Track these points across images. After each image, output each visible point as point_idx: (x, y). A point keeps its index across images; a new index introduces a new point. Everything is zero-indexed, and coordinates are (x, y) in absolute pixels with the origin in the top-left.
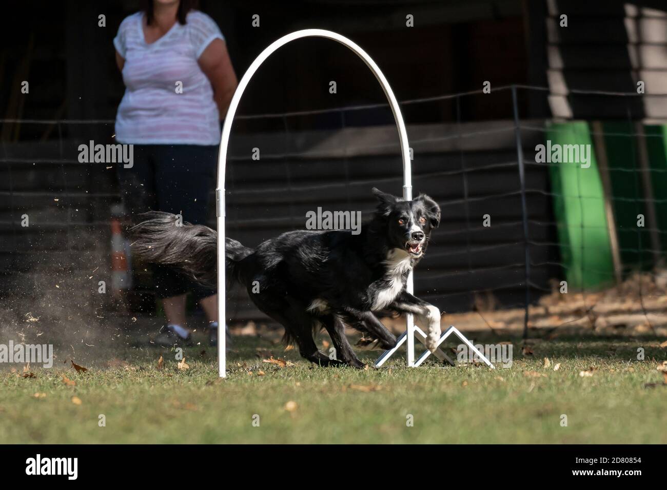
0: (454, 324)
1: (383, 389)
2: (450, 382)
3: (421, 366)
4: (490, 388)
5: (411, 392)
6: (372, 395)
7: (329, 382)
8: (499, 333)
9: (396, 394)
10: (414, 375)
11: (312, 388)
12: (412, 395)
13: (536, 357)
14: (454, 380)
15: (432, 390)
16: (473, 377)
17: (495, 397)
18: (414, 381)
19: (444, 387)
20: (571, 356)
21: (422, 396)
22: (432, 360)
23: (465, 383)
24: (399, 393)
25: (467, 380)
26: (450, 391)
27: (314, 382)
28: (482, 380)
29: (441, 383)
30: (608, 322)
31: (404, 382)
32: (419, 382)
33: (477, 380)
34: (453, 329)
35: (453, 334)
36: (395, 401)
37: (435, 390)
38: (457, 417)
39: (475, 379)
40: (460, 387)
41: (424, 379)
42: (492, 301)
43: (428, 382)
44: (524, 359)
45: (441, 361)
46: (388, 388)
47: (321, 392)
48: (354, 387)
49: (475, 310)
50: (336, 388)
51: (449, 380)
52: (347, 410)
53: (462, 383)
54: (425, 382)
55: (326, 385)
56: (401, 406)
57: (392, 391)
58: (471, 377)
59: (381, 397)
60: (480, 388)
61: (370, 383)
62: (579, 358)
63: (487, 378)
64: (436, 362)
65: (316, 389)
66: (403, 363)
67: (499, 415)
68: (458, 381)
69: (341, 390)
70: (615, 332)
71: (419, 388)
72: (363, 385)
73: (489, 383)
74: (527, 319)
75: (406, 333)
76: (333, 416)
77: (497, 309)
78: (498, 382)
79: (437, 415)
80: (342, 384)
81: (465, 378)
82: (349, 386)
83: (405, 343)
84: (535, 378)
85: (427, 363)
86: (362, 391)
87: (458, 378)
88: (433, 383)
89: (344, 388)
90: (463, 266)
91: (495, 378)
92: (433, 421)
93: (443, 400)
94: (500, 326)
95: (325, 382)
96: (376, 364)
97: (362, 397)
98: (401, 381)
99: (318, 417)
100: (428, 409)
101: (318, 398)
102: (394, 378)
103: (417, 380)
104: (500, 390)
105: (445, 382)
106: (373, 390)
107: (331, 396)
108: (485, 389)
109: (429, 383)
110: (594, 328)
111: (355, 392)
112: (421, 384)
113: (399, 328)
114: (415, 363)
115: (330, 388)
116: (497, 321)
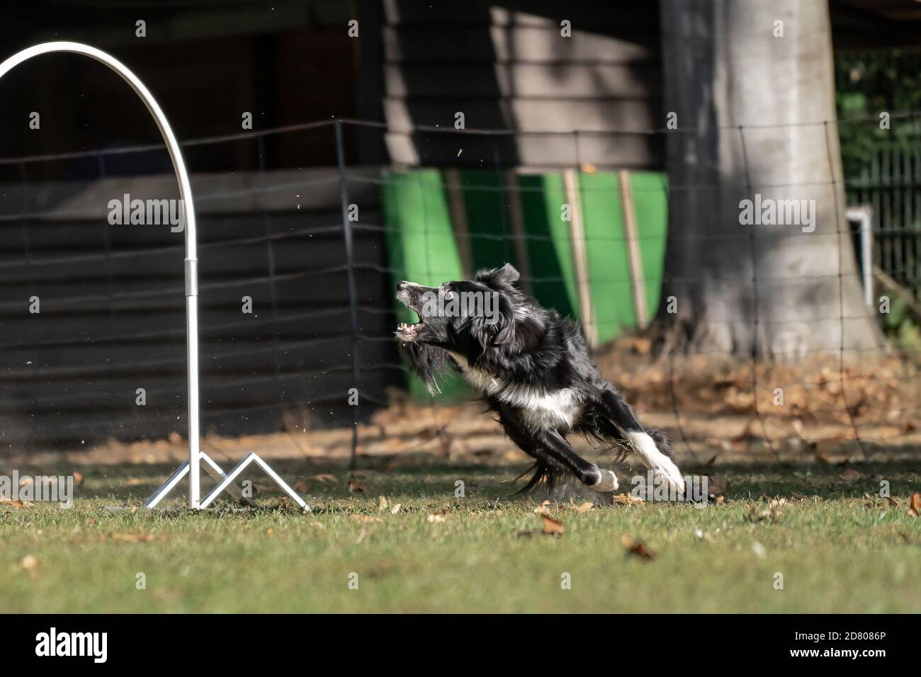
0: (255, 450)
1: (157, 539)
2: (249, 529)
3: (209, 507)
4: (304, 538)
5: (194, 543)
6: (142, 547)
7: (83, 529)
8: (317, 462)
9: (174, 545)
10: (200, 520)
11: (58, 538)
12: (196, 547)
13: (367, 496)
14: (255, 527)
15: (224, 540)
16: (281, 523)
17: (311, 550)
18: (200, 528)
19: (240, 536)
20: (416, 494)
21: (210, 549)
22: (225, 500)
23: (270, 531)
24: (178, 544)
25: (273, 528)
26: (249, 542)
27: (62, 529)
28: (293, 527)
29: (236, 532)
30: (466, 447)
31: (186, 529)
32: (206, 529)
33: (286, 526)
34: (254, 457)
35: (254, 465)
36: (172, 555)
37: (229, 541)
38: (258, 578)
39: (283, 525)
40: (263, 536)
41: (213, 526)
42: (307, 418)
43: (218, 530)
44: (351, 498)
45: (237, 501)
46: (164, 538)
47: (71, 543)
48: (117, 536)
49: (284, 430)
50: (91, 537)
51: (247, 526)
52: (108, 567)
53: (265, 531)
54: (214, 531)
55: (78, 534)
56: (181, 563)
57: (169, 541)
58: (279, 523)
59: (153, 549)
60: (290, 537)
61: (139, 532)
62: (426, 497)
63: (300, 524)
64: (229, 502)
65: (64, 539)
66: (184, 504)
67: (316, 576)
68: (261, 528)
69: (98, 541)
70: (477, 461)
71: (206, 538)
72: (129, 533)
73: (303, 531)
74: (355, 442)
75: (188, 462)
76: (87, 576)
77: (313, 428)
78: (315, 529)
79: (231, 575)
80: (100, 533)
81: (270, 524)
82: (110, 535)
83: (188, 476)
84: (367, 524)
85: (217, 503)
86: (128, 542)
87: (260, 525)
88: (226, 531)
89: (103, 537)
90: (267, 370)
91: (312, 524)
92: (226, 583)
93: (239, 554)
94: (318, 452)
95: (77, 529)
96: (148, 505)
97: (128, 550)
98: (181, 527)
99: (67, 579)
100: (218, 566)
101: (67, 551)
102: (172, 524)
103: (204, 527)
104: (318, 542)
105: (242, 529)
106: (143, 540)
107: (85, 549)
108: (297, 539)
109: (220, 530)
110: (447, 455)
111: (118, 543)
112: (210, 533)
113: (179, 455)
114: (201, 503)
115: (84, 539)
116: (313, 446)
